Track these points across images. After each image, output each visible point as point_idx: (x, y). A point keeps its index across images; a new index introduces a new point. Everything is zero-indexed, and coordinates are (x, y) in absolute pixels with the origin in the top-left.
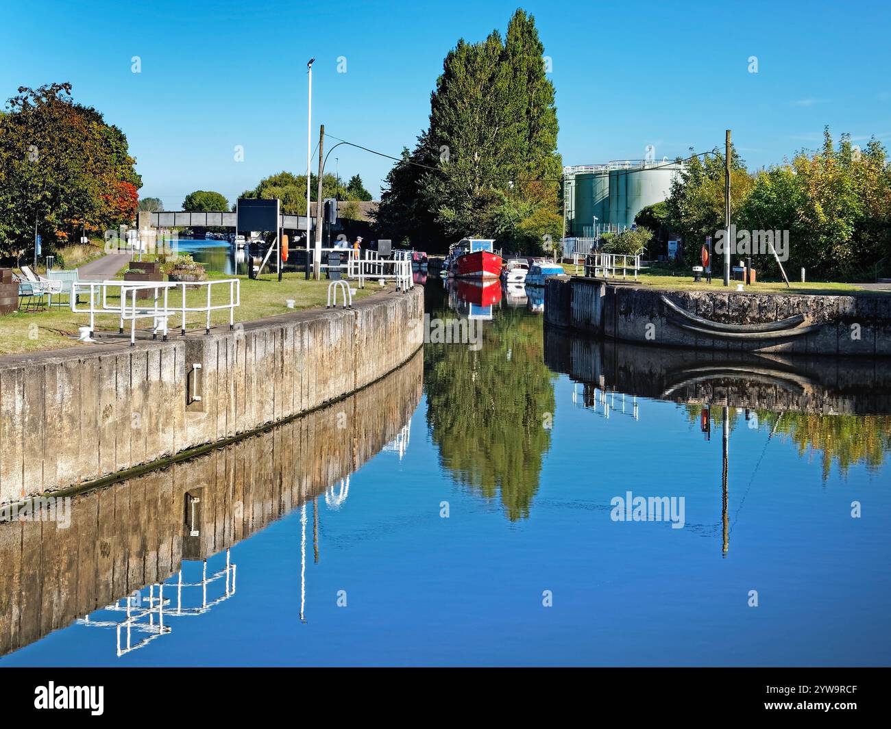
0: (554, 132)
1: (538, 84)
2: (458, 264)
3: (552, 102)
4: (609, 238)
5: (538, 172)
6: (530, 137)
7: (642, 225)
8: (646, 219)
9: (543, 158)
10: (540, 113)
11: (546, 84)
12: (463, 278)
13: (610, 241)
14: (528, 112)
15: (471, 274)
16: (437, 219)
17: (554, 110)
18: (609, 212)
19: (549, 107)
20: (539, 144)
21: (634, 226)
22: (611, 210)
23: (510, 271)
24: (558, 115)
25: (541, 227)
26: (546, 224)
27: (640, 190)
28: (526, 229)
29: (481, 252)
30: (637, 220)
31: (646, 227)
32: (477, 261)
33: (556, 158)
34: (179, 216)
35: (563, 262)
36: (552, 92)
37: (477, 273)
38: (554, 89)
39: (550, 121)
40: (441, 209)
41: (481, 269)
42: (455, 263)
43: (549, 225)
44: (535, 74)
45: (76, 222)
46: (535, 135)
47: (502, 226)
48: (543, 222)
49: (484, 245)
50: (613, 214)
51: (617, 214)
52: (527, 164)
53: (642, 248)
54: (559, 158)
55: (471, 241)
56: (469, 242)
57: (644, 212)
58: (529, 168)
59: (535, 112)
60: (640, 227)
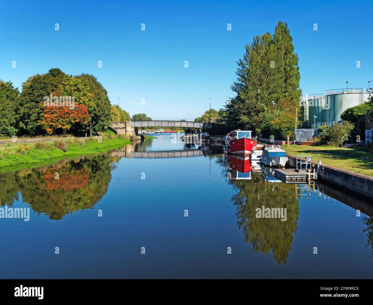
0: (298, 78)
1: (290, 56)
2: (230, 146)
3: (297, 64)
4: (324, 128)
5: (290, 98)
6: (285, 81)
7: (345, 120)
8: (349, 116)
9: (293, 91)
10: (291, 69)
11: (294, 56)
12: (233, 154)
13: (324, 130)
14: (285, 69)
15: (238, 152)
16: (240, 121)
17: (298, 68)
18: (325, 116)
19: (296, 67)
20: (290, 85)
21: (340, 122)
22: (326, 115)
23: (253, 152)
24: (300, 71)
25: (283, 123)
26: (286, 121)
27: (342, 104)
28: (274, 125)
29: (243, 139)
30: (343, 117)
31: (349, 121)
32: (241, 144)
33: (298, 91)
34: (143, 123)
35: (295, 144)
36: (297, 59)
37: (241, 152)
38: (298, 58)
39: (296, 73)
40: (241, 116)
41: (243, 149)
42: (228, 145)
43: (288, 122)
44: (288, 51)
45: (54, 124)
46: (288, 80)
47: (264, 123)
48: (284, 120)
49: (247, 134)
50: (327, 117)
51: (330, 117)
52: (284, 94)
53: (347, 135)
54: (300, 91)
55: (237, 132)
56: (236, 132)
57: (347, 112)
58: (285, 96)
59: (288, 69)
60: (345, 121)
